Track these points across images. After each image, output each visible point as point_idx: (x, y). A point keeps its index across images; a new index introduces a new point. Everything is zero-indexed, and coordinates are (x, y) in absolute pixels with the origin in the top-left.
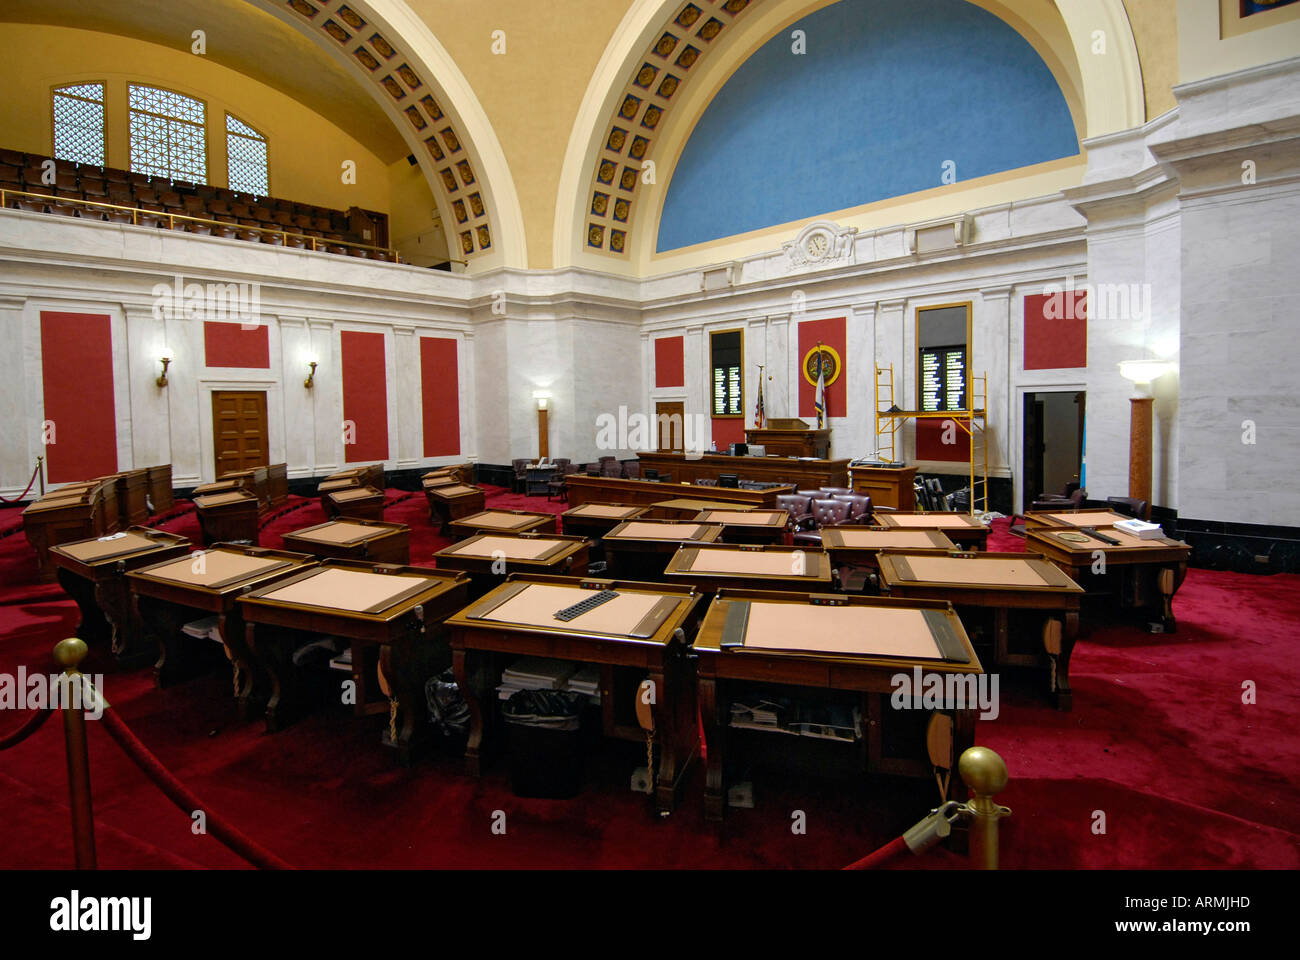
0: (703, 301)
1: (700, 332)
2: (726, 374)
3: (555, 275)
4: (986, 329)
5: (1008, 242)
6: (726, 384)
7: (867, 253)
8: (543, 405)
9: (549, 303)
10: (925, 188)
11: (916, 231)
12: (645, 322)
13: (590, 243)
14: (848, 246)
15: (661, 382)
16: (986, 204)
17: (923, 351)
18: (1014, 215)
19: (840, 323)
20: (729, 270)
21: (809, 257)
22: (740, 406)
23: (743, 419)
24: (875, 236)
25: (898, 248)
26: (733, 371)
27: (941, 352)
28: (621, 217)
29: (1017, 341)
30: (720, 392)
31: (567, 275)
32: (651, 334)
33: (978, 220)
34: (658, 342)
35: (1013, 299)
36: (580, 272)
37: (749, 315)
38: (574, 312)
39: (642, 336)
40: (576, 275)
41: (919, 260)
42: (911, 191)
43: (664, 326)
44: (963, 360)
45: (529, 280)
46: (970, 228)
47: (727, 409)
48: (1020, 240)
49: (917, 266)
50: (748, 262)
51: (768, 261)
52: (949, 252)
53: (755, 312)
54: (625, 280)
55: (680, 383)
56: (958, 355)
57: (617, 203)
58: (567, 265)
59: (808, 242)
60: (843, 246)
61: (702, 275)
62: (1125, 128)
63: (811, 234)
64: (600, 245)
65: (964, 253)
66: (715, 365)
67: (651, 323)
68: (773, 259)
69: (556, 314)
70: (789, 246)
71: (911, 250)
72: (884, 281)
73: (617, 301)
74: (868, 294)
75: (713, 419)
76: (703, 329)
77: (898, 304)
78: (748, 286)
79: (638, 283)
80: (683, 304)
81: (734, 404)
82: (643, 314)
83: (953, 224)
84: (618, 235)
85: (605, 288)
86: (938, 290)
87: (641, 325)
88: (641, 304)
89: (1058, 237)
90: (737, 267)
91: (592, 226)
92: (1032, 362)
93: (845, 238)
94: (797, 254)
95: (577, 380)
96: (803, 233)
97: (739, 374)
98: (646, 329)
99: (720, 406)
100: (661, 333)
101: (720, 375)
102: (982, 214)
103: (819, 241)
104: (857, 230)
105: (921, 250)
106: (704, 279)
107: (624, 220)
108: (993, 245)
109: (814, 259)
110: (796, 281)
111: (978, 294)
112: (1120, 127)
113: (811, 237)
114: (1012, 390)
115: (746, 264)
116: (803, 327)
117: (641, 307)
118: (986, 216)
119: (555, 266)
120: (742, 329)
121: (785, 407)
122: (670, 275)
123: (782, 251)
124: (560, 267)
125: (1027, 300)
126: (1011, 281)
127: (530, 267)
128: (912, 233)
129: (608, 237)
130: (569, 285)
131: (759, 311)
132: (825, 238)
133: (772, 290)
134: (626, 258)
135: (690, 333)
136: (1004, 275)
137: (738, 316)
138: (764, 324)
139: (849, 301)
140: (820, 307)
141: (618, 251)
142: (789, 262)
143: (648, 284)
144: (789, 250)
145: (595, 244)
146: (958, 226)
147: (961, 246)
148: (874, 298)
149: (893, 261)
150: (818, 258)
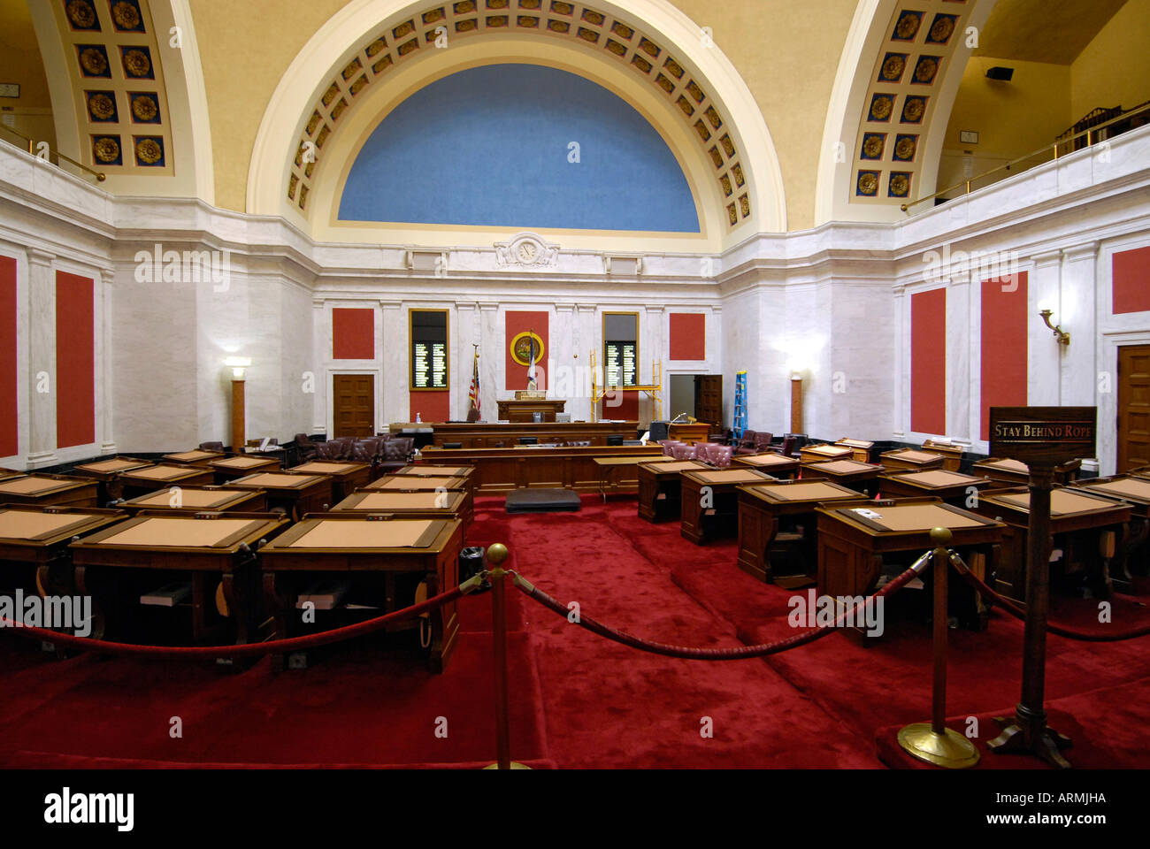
0: (408, 277)
1: (398, 307)
2: (430, 350)
3: (249, 220)
4: (649, 332)
5: (666, 278)
6: (429, 359)
7: (567, 266)
8: (238, 374)
9: (245, 253)
11: (613, 258)
12: (321, 289)
13: (289, 194)
14: (554, 257)
15: (340, 352)
16: (648, 250)
17: (608, 343)
18: (666, 261)
19: (544, 316)
20: (443, 255)
21: (521, 259)
22: (445, 379)
23: (448, 391)
24: (573, 254)
25: (597, 268)
26: (438, 350)
27: (620, 345)
28: (311, 175)
29: (666, 341)
30: (421, 366)
32: (327, 303)
33: (645, 259)
34: (336, 312)
35: (663, 315)
36: (286, 225)
37: (458, 299)
39: (315, 303)
41: (612, 278)
42: (598, 228)
43: (349, 296)
44: (635, 351)
45: (215, 219)
47: (430, 383)
48: (674, 278)
49: (607, 283)
51: (476, 254)
52: (631, 277)
53: (464, 297)
54: (307, 241)
55: (369, 354)
56: (631, 348)
58: (273, 213)
59: (520, 247)
60: (551, 257)
63: (522, 241)
64: (294, 199)
65: (639, 280)
66: (415, 341)
67: (330, 290)
68: (482, 253)
69: (249, 267)
70: (501, 245)
71: (607, 270)
72: (580, 289)
74: (568, 297)
75: (411, 392)
76: (400, 305)
77: (590, 307)
79: (313, 246)
80: (380, 278)
81: (438, 379)
82: (318, 278)
84: (305, 191)
86: (620, 302)
87: (315, 291)
90: (448, 253)
91: (293, 176)
92: (675, 355)
93: (553, 250)
94: (509, 254)
96: (514, 240)
97: (445, 350)
98: (319, 296)
99: (422, 380)
100: (342, 302)
101: (421, 350)
102: (647, 256)
103: (529, 248)
104: (559, 249)
105: (613, 272)
108: (658, 278)
109: (525, 262)
110: (509, 276)
111: (643, 308)
112: (774, 230)
113: (522, 244)
114: (664, 372)
115: (452, 254)
116: (510, 316)
117: (321, 272)
118: (650, 258)
119: (251, 211)
120: (448, 310)
121: (493, 381)
122: (360, 245)
123: (493, 249)
124: (258, 213)
125: (672, 315)
126: (663, 302)
127: (217, 204)
128: (609, 260)
129: (299, 191)
130: (274, 237)
131: (468, 296)
132: (535, 247)
133: (483, 280)
134: (306, 217)
135: (385, 307)
136: (660, 298)
137: (445, 298)
138: (472, 308)
139: (553, 300)
140: (528, 301)
141: (302, 207)
142: (502, 259)
143: (324, 249)
144: (502, 249)
145: (291, 196)
146: (639, 261)
147: (638, 275)
148: (574, 301)
149: (592, 276)
150: (529, 262)
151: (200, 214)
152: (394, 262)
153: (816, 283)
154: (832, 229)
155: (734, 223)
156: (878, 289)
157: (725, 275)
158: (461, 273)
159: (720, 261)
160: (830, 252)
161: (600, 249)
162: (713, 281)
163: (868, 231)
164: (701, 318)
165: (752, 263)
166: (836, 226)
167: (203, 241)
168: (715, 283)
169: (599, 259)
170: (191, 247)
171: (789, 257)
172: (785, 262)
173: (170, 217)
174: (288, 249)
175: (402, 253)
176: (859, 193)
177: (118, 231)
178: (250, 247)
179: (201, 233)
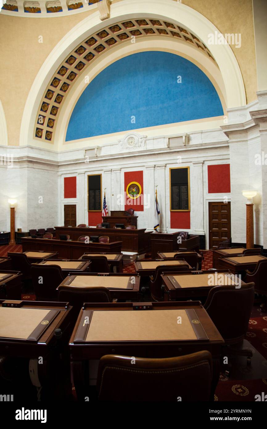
1: (83, 175)
2: (95, 192)
3: (20, 148)
4: (195, 177)
5: (202, 145)
6: (94, 197)
7: (151, 146)
8: (13, 206)
9: (17, 160)
10: (172, 123)
11: (169, 138)
12: (60, 170)
13: (36, 136)
14: (143, 142)
15: (66, 196)
16: (193, 130)
18: (203, 135)
19: (141, 173)
20: (96, 150)
21: (128, 146)
23: (101, 212)
24: (154, 139)
25: (162, 145)
27: (179, 185)
28: (50, 126)
29: (205, 182)
31: (25, 149)
32: (62, 175)
33: (191, 136)
34: (66, 179)
35: (204, 166)
36: (32, 148)
38: (28, 165)
39: (59, 176)
40: (30, 149)
41: (170, 149)
42: (166, 124)
43: (68, 172)
45: (8, 150)
46: (188, 138)
48: (206, 144)
50: (104, 146)
51: (112, 146)
52: (181, 147)
54: (52, 152)
55: (75, 196)
56: (185, 187)
57: (49, 120)
58: (26, 144)
59: (128, 140)
60: (142, 142)
61: (85, 151)
62: (240, 106)
63: (129, 137)
64: (41, 137)
65: (186, 148)
66: (90, 189)
67: (62, 170)
68: (114, 146)
70: (120, 141)
71: (167, 145)
72: (157, 157)
73: (48, 160)
74: (151, 162)
75: (89, 212)
76: (85, 174)
77: (162, 166)
78: (104, 156)
79: (57, 153)
80: (77, 163)
82: (59, 166)
83: (182, 137)
84: (49, 133)
85: (42, 155)
87: (58, 172)
88: (58, 162)
89: (218, 144)
90: (99, 148)
91: (37, 129)
92: (211, 190)
93: (142, 139)
94: (124, 145)
95: (29, 194)
96: (126, 137)
97: (100, 193)
98: (60, 173)
100: (67, 175)
101: (92, 193)
102: (192, 134)
103: (132, 140)
104: (146, 138)
105: (171, 146)
106: (86, 153)
107: (52, 127)
108: (196, 145)
109: (130, 147)
110: (123, 155)
111: (192, 164)
112: (238, 106)
113: (129, 138)
114: (205, 201)
116: (126, 174)
118: (193, 135)
119: (20, 145)
120: (101, 174)
122: (71, 151)
123: (117, 143)
124: (22, 145)
125: (209, 167)
126: (203, 159)
127: (9, 144)
129: (44, 134)
131: (108, 167)
132: (135, 139)
133: (113, 159)
134: (52, 143)
135: (79, 175)
137: (100, 169)
138: (110, 172)
139: (145, 164)
140: (133, 166)
141: (47, 140)
142: (121, 148)
143: (61, 154)
146: (184, 138)
147: (185, 145)
148: (154, 164)
149: (161, 149)
150: (132, 147)
164: (228, 166)
169: (166, 140)
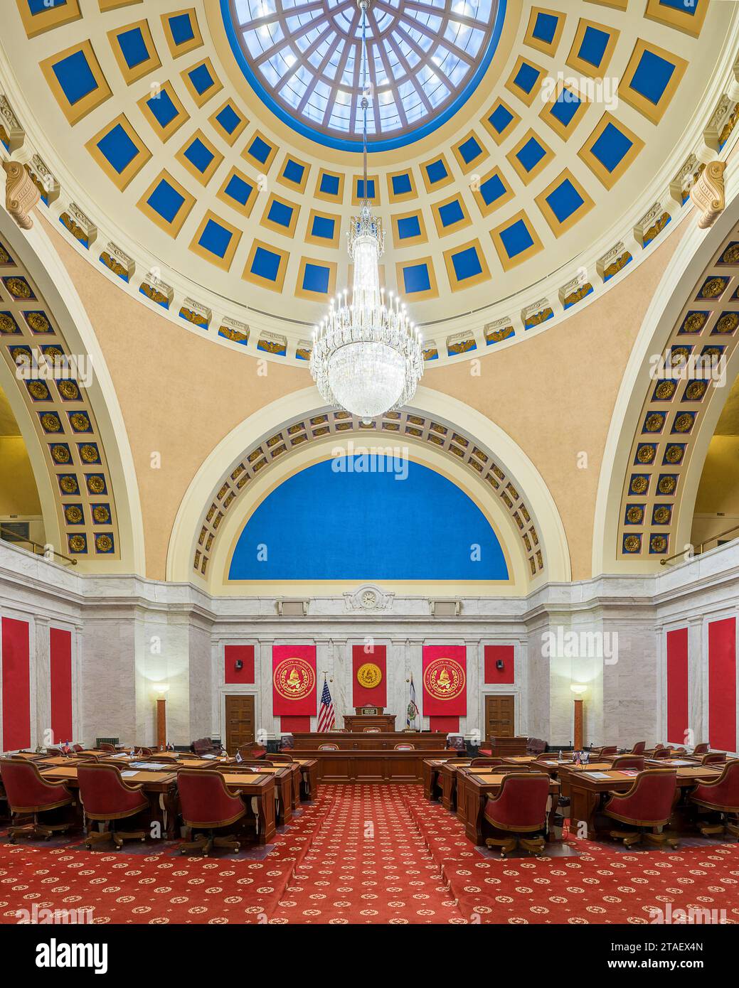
0: (278, 621)
1: (267, 644)
5: (481, 617)
7: (402, 609)
8: (161, 696)
9: (166, 609)
11: (436, 602)
12: (217, 631)
13: (194, 565)
14: (390, 602)
15: (231, 679)
16: (466, 595)
18: (480, 603)
19: (384, 649)
20: (304, 603)
21: (363, 605)
24: (406, 600)
25: (424, 610)
28: (208, 547)
29: (481, 668)
31: (183, 588)
32: (221, 641)
33: (463, 602)
34: (229, 648)
35: (479, 647)
36: (192, 587)
37: (316, 636)
38: (189, 620)
39: (213, 641)
40: (190, 590)
41: (435, 618)
42: (427, 578)
43: (236, 636)
45: (146, 587)
46: (461, 607)
49: (432, 622)
50: (315, 599)
51: (330, 601)
52: (452, 616)
53: (320, 635)
55: (250, 681)
57: (209, 536)
59: (363, 596)
60: (387, 602)
61: (281, 604)
62: (563, 581)
63: (364, 590)
65: (458, 619)
67: (222, 632)
68: (334, 601)
69: (167, 619)
70: (348, 595)
71: (431, 612)
72: (411, 627)
74: (401, 633)
76: (268, 642)
77: (420, 642)
79: (211, 599)
82: (214, 623)
83: (454, 602)
84: (205, 560)
85: (200, 602)
87: (211, 634)
88: (218, 616)
89: (503, 619)
90: (308, 602)
91: (197, 552)
92: (489, 679)
93: (389, 597)
94: (354, 601)
95: (190, 676)
96: (358, 590)
98: (215, 636)
100: (232, 641)
103: (371, 597)
104: (394, 595)
105: (436, 613)
106: (282, 606)
107: (209, 550)
108: (473, 617)
109: (367, 607)
110: (355, 619)
111: (462, 641)
113: (365, 593)
114: (481, 694)
115: (311, 601)
116: (356, 649)
117: (216, 618)
118: (466, 601)
119: (169, 579)
121: (343, 701)
122: (244, 598)
123: (344, 597)
124: (174, 581)
125: (486, 647)
126: (479, 637)
127: (148, 576)
128: (433, 603)
129: (201, 563)
130: (185, 598)
131: (323, 634)
132: (375, 595)
133: (334, 622)
134: (207, 580)
135: (262, 644)
136: (477, 632)
138: (325, 644)
139: (390, 636)
141: (203, 573)
142: (349, 606)
143: (219, 601)
144: (350, 597)
145: (196, 567)
146: (458, 604)
147: (457, 615)
148: (405, 636)
149: (420, 617)
150: (370, 607)
151: (137, 584)
152: (268, 610)
153: (594, 623)
154: (602, 580)
155: (534, 573)
156: (642, 627)
157: (527, 614)
158: (318, 617)
159: (525, 602)
160: (600, 599)
161: (426, 595)
162: (519, 619)
163: (633, 581)
164: (511, 648)
165: (542, 606)
166: (605, 578)
167: (139, 603)
168: (521, 621)
169: (426, 603)
170: (131, 608)
171: (572, 602)
172: (570, 605)
173: (118, 588)
174: (195, 606)
175: (274, 602)
176: (625, 551)
177: (86, 599)
178: (169, 605)
179: (137, 599)
